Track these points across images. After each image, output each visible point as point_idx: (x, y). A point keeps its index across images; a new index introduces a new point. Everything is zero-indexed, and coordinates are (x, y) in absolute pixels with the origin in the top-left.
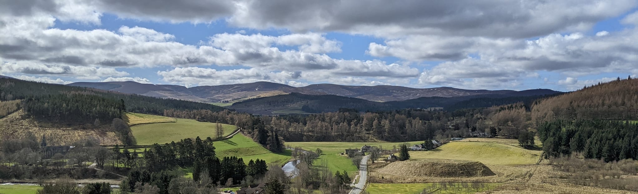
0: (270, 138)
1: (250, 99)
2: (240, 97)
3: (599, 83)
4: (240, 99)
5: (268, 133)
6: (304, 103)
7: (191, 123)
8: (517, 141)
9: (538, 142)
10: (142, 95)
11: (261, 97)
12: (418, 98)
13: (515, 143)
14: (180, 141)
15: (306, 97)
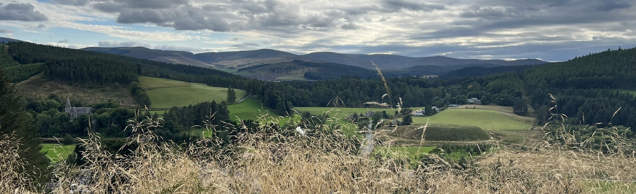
0: (280, 104)
1: (254, 66)
2: (244, 64)
3: (590, 54)
4: (245, 65)
5: (278, 98)
6: (306, 70)
7: (204, 88)
8: (511, 108)
9: (530, 109)
10: (153, 60)
11: (264, 64)
12: (414, 66)
13: (510, 110)
14: (197, 104)
15: (308, 64)
